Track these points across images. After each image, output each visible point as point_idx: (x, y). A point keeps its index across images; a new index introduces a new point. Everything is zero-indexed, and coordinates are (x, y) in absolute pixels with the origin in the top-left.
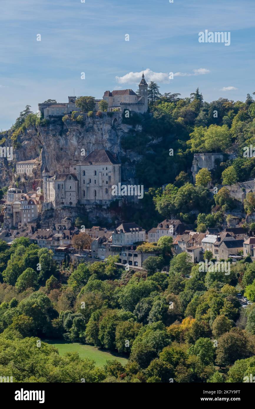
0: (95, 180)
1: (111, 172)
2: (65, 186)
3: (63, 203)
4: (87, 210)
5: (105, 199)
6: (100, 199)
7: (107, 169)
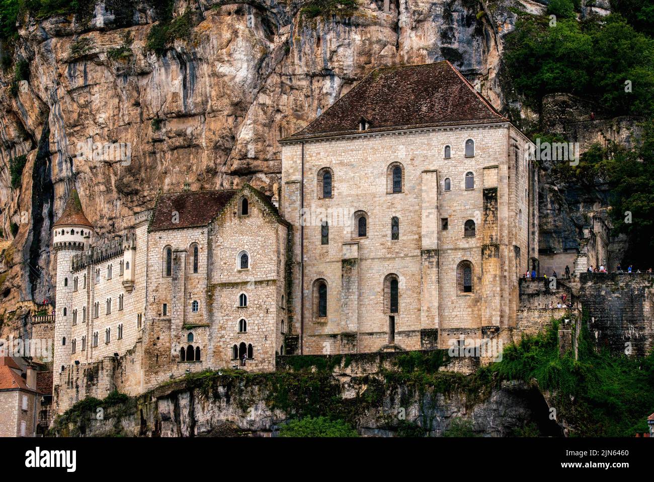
0: (395, 222)
1: (496, 167)
2: (210, 255)
3: (191, 354)
4: (339, 388)
5: (456, 324)
6: (425, 324)
7: (470, 156)
